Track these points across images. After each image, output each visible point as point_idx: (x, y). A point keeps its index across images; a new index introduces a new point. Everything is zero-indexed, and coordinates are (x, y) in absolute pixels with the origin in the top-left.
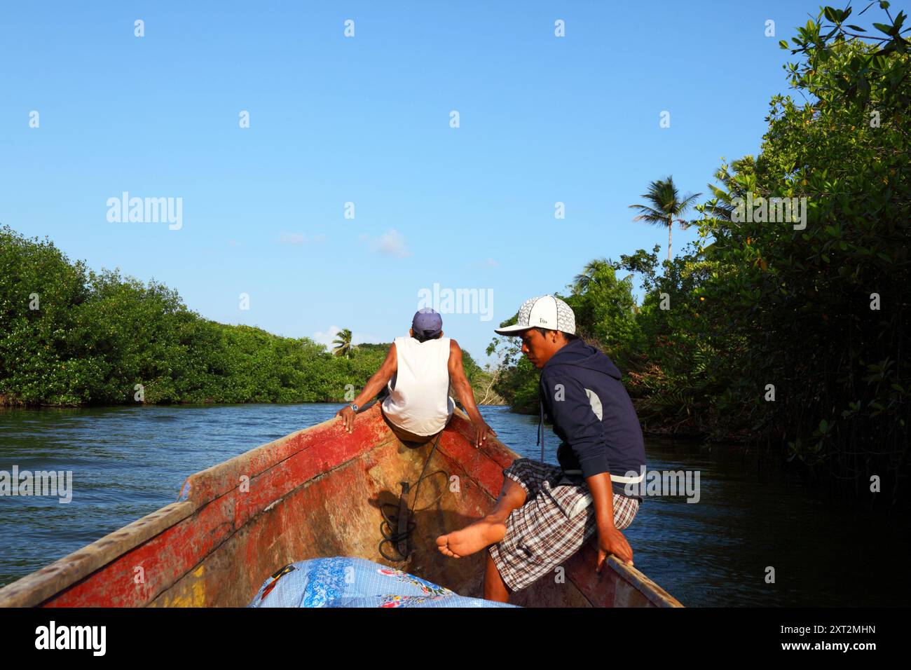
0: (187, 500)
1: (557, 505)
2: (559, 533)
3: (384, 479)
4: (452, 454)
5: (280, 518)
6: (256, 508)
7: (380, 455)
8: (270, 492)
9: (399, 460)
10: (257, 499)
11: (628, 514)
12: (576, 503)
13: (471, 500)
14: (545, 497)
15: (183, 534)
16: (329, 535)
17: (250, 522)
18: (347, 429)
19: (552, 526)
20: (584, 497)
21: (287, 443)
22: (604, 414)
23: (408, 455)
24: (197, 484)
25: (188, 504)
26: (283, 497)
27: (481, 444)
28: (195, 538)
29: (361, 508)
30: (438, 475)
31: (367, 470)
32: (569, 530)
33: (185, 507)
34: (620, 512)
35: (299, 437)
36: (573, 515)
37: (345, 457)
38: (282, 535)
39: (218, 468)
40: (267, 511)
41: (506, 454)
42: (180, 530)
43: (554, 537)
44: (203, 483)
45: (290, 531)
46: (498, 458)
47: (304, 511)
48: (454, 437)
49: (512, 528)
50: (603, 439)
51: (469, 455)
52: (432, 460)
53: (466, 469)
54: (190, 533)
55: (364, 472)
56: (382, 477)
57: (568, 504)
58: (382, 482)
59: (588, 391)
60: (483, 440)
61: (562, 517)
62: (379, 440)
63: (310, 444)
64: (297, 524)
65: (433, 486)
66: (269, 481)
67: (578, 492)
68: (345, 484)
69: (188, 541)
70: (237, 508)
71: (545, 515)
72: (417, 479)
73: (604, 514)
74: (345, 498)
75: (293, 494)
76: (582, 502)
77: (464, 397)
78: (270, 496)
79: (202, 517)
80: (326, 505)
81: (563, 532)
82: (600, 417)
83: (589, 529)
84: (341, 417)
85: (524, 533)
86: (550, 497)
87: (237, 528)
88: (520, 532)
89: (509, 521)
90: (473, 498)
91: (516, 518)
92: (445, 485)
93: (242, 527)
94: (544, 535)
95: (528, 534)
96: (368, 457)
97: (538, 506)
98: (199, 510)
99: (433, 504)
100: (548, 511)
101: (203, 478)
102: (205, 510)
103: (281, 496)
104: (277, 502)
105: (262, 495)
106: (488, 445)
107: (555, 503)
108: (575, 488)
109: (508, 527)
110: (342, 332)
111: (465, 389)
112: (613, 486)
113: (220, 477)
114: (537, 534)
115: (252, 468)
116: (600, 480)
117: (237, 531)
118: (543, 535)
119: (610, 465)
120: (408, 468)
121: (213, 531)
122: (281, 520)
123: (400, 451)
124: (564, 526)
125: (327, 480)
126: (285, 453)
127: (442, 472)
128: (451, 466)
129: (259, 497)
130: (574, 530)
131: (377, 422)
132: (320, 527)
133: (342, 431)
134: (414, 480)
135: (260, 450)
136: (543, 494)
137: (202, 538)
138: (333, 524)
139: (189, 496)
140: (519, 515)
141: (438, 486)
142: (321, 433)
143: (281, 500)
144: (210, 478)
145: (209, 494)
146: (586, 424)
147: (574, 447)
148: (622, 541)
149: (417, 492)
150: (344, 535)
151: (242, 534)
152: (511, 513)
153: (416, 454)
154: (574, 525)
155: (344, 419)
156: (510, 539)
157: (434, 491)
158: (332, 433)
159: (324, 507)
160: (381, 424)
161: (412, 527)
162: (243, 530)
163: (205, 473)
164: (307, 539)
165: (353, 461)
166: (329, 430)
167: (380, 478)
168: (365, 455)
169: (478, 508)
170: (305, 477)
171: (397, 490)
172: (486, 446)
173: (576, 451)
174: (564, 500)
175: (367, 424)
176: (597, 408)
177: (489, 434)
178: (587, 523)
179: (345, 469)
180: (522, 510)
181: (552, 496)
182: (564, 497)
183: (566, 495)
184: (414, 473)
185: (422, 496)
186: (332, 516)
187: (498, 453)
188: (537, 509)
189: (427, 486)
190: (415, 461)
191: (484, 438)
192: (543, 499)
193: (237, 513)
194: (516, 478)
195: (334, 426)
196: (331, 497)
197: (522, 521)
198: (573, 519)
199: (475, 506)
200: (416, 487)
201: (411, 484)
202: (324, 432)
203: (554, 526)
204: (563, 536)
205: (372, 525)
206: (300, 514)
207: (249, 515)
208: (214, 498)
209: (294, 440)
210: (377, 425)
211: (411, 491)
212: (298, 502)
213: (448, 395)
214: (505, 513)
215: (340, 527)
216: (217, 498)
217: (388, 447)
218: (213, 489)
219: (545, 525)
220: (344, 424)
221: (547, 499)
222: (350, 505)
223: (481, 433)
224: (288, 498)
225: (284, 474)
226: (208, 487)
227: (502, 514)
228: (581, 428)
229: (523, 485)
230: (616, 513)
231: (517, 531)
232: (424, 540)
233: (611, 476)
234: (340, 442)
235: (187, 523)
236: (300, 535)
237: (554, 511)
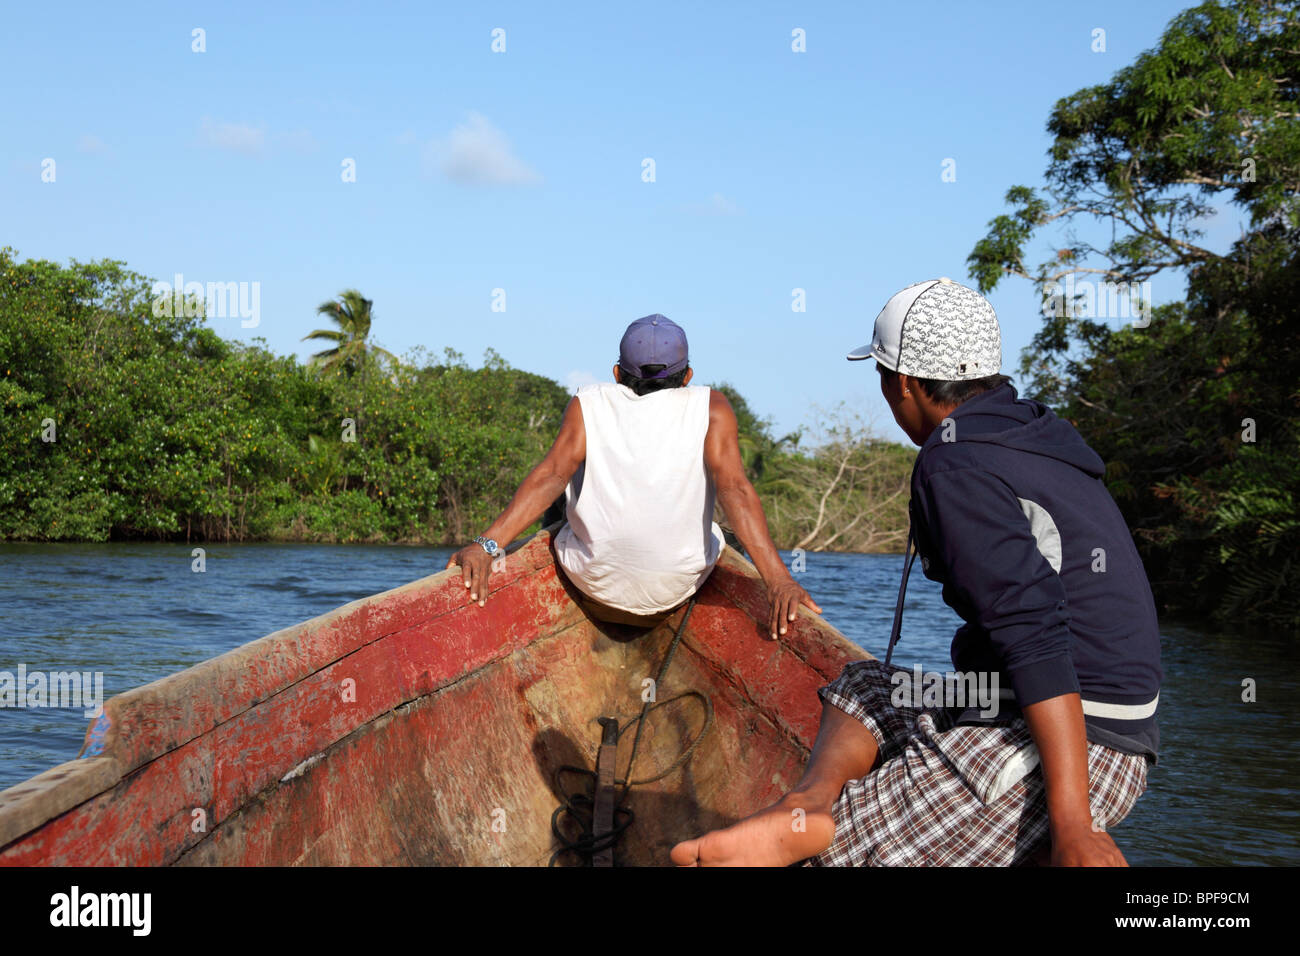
0: (102, 755)
1: (955, 773)
2: (961, 836)
3: (561, 710)
4: (717, 654)
5: (319, 797)
6: (262, 773)
7: (550, 654)
8: (294, 737)
9: (594, 668)
10: (266, 754)
11: (1124, 791)
12: (1002, 767)
13: (761, 760)
14: (926, 753)
15: (91, 830)
16: (433, 837)
17: (249, 805)
18: (474, 596)
19: (945, 820)
20: (1020, 754)
21: (334, 625)
22: (1066, 557)
23: (615, 656)
24: (125, 718)
25: (105, 763)
26: (327, 750)
27: (783, 631)
28: (120, 841)
29: (507, 777)
30: (685, 702)
31: (521, 689)
32: (987, 830)
33: (98, 767)
34: (1105, 786)
35: (364, 614)
36: (994, 796)
37: (469, 659)
38: (324, 837)
39: (172, 682)
40: (290, 781)
41: (842, 654)
42: (85, 821)
43: (949, 845)
44: (139, 716)
45: (344, 828)
46: (823, 663)
47: (376, 784)
48: (721, 615)
49: (847, 825)
50: (1063, 615)
51: (758, 656)
52: (672, 665)
53: (751, 689)
54: (108, 828)
55: (514, 695)
56: (555, 707)
57: (983, 770)
58: (555, 717)
59: (1026, 504)
60: (789, 622)
61: (968, 800)
62: (548, 622)
63: (389, 631)
64: (359, 812)
65: (673, 728)
66: (294, 713)
67: (1006, 741)
68: (470, 722)
69: (103, 847)
70: (220, 773)
71: (927, 796)
72: (638, 712)
73: (1068, 791)
74: (469, 753)
75: (350, 743)
76: (1016, 766)
77: (744, 523)
78: (295, 745)
79: (138, 793)
80: (427, 769)
81: (971, 835)
82: (1056, 564)
83: (1031, 825)
84: (459, 568)
85: (879, 835)
86: (936, 751)
87: (220, 819)
88: (870, 833)
89: (840, 808)
90: (768, 756)
91: (856, 802)
92: (700, 724)
93: (232, 817)
94: (926, 842)
95: (888, 837)
96: (524, 660)
97: (909, 774)
98: (130, 777)
99: (673, 768)
100: (934, 785)
101: (138, 705)
102: (144, 777)
103: (321, 747)
104: (312, 760)
105: (276, 744)
106: (800, 633)
107: (950, 767)
108: (999, 730)
109: (837, 823)
110: (338, 300)
111: (746, 505)
112: (1087, 727)
113: (178, 702)
114: (910, 840)
115: (253, 682)
116: (1057, 712)
117: (217, 826)
118: (923, 840)
119: (1079, 677)
120: (616, 686)
121: (164, 825)
122: (322, 803)
123: (597, 647)
124: (975, 821)
125: (429, 712)
126: (330, 650)
127: (694, 694)
128: (714, 681)
129: (271, 750)
130: (998, 830)
131: (545, 580)
132: (411, 817)
133: (463, 599)
134: (629, 713)
135: (272, 641)
136: (921, 745)
137: (137, 842)
138: (443, 810)
139: (107, 745)
140: (864, 794)
141: (686, 729)
142: (414, 605)
143: (322, 756)
144: (155, 704)
145: (153, 741)
146: (1023, 581)
147: (994, 635)
148: (1109, 853)
149: (636, 740)
150: (469, 838)
151: (230, 833)
152: (844, 789)
153: (635, 653)
154: (998, 819)
155: (467, 573)
156: (845, 851)
157: (676, 736)
158: (440, 604)
159: (422, 775)
160: (551, 584)
161: (623, 819)
162: (234, 823)
163: (143, 694)
164: (381, 846)
165: (489, 670)
166: (431, 597)
167: (551, 709)
168: (516, 656)
169: (776, 778)
170: (380, 704)
171: (589, 738)
172: (794, 635)
173: (1002, 645)
174: (973, 761)
175: (520, 585)
176: (1050, 546)
177: (801, 606)
178: (1026, 813)
179: (471, 687)
180: (870, 783)
181: (944, 750)
182: (972, 753)
183: (977, 749)
184: (630, 697)
185: (650, 749)
186: (439, 795)
187: (825, 650)
188: (908, 782)
189: (661, 727)
190: (632, 669)
191: (792, 617)
192: (921, 756)
193: (219, 785)
194: (852, 707)
195: (444, 589)
196: (437, 751)
197: (872, 807)
198: (995, 804)
199: (769, 772)
200: (634, 728)
201: (623, 722)
202: (420, 602)
203: (950, 821)
204: (972, 844)
205: (532, 815)
206: (367, 790)
207: (246, 790)
208: (165, 750)
209: (351, 619)
210: (542, 587)
211: (622, 739)
212: (361, 761)
213: (708, 519)
214: (832, 788)
215: (458, 820)
216: (173, 749)
217: (569, 637)
218: (163, 730)
219: (928, 818)
220: (468, 584)
221: (931, 756)
222: (482, 770)
223: (785, 605)
224: (336, 751)
225: (327, 697)
226: (150, 725)
227: (822, 790)
228: (1011, 591)
229: (870, 722)
230: (1097, 789)
231: (861, 831)
232: (652, 850)
233: (1083, 702)
234: (457, 625)
235: (103, 806)
236: (366, 836)
237: (949, 786)
